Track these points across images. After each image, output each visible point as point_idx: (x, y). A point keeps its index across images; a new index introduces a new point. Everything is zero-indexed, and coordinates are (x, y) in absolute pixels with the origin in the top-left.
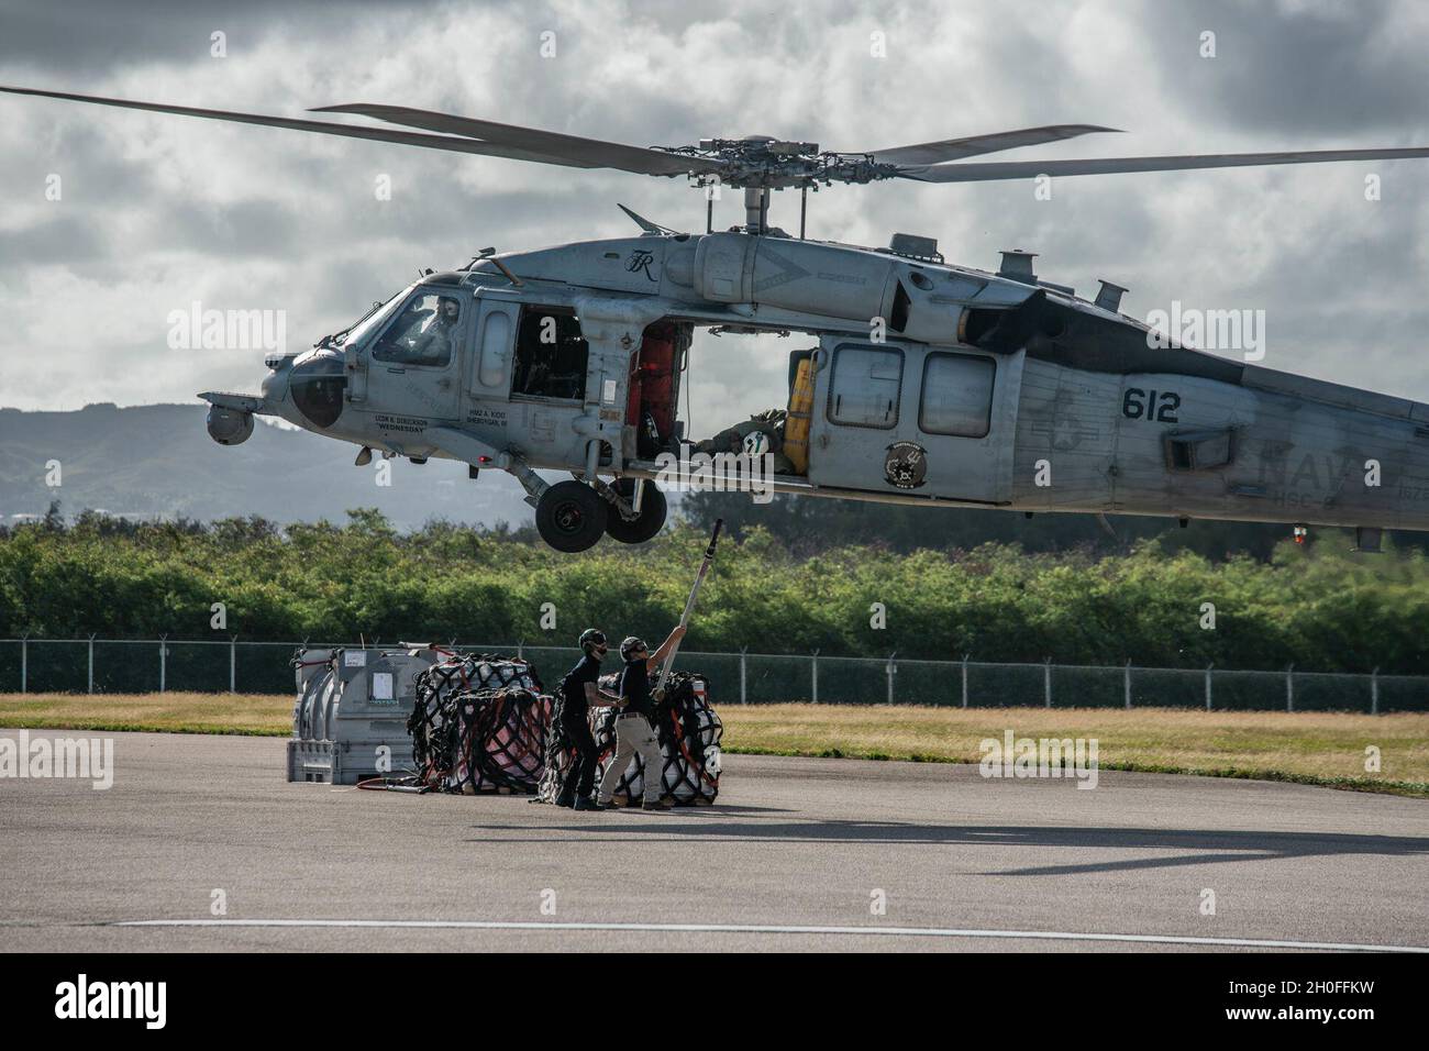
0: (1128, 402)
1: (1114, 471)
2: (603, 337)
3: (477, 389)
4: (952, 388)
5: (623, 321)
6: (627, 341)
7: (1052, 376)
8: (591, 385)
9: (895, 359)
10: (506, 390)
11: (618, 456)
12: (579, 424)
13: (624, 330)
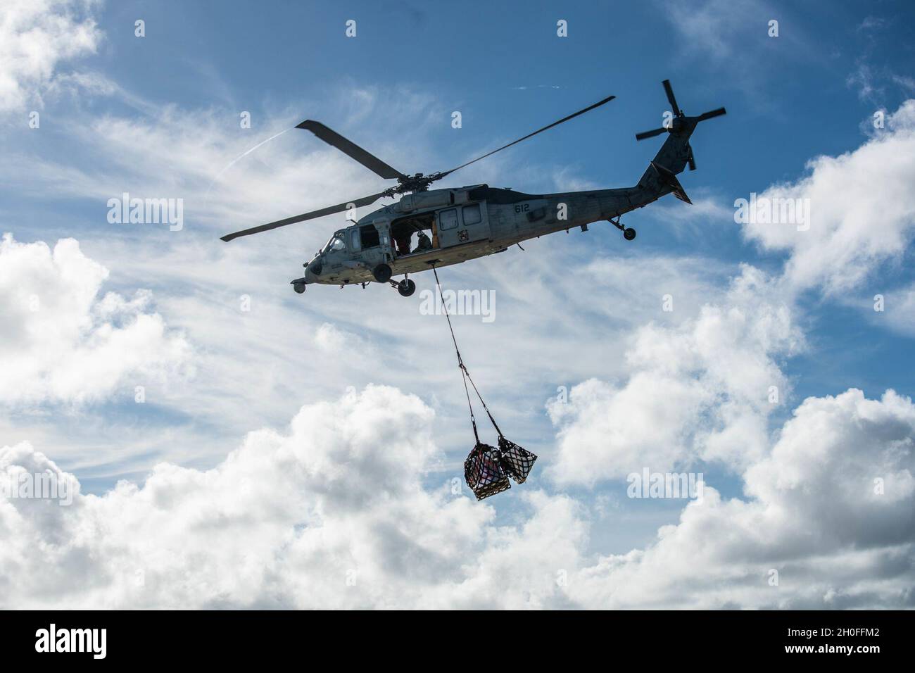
0: (516, 209)
1: (517, 227)
2: (381, 227)
3: (353, 251)
4: (470, 215)
5: (385, 222)
6: (387, 227)
7: (495, 207)
8: (381, 240)
9: (454, 211)
10: (360, 249)
11: (392, 256)
12: (381, 251)
13: (385, 224)
